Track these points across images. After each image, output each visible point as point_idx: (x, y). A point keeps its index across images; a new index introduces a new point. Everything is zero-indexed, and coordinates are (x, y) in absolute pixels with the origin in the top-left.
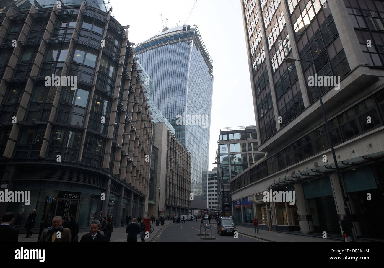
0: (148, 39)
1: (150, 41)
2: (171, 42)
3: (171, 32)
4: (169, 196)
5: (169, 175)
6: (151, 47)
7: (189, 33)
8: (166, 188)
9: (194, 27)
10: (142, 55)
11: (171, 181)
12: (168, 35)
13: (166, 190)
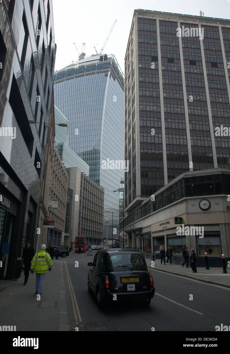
0: (64, 68)
1: (66, 70)
2: (87, 73)
3: (87, 62)
4: (82, 229)
5: (81, 212)
6: (67, 76)
7: (106, 63)
8: (79, 223)
9: (111, 56)
10: (58, 85)
11: (84, 216)
12: (85, 64)
13: (79, 224)
